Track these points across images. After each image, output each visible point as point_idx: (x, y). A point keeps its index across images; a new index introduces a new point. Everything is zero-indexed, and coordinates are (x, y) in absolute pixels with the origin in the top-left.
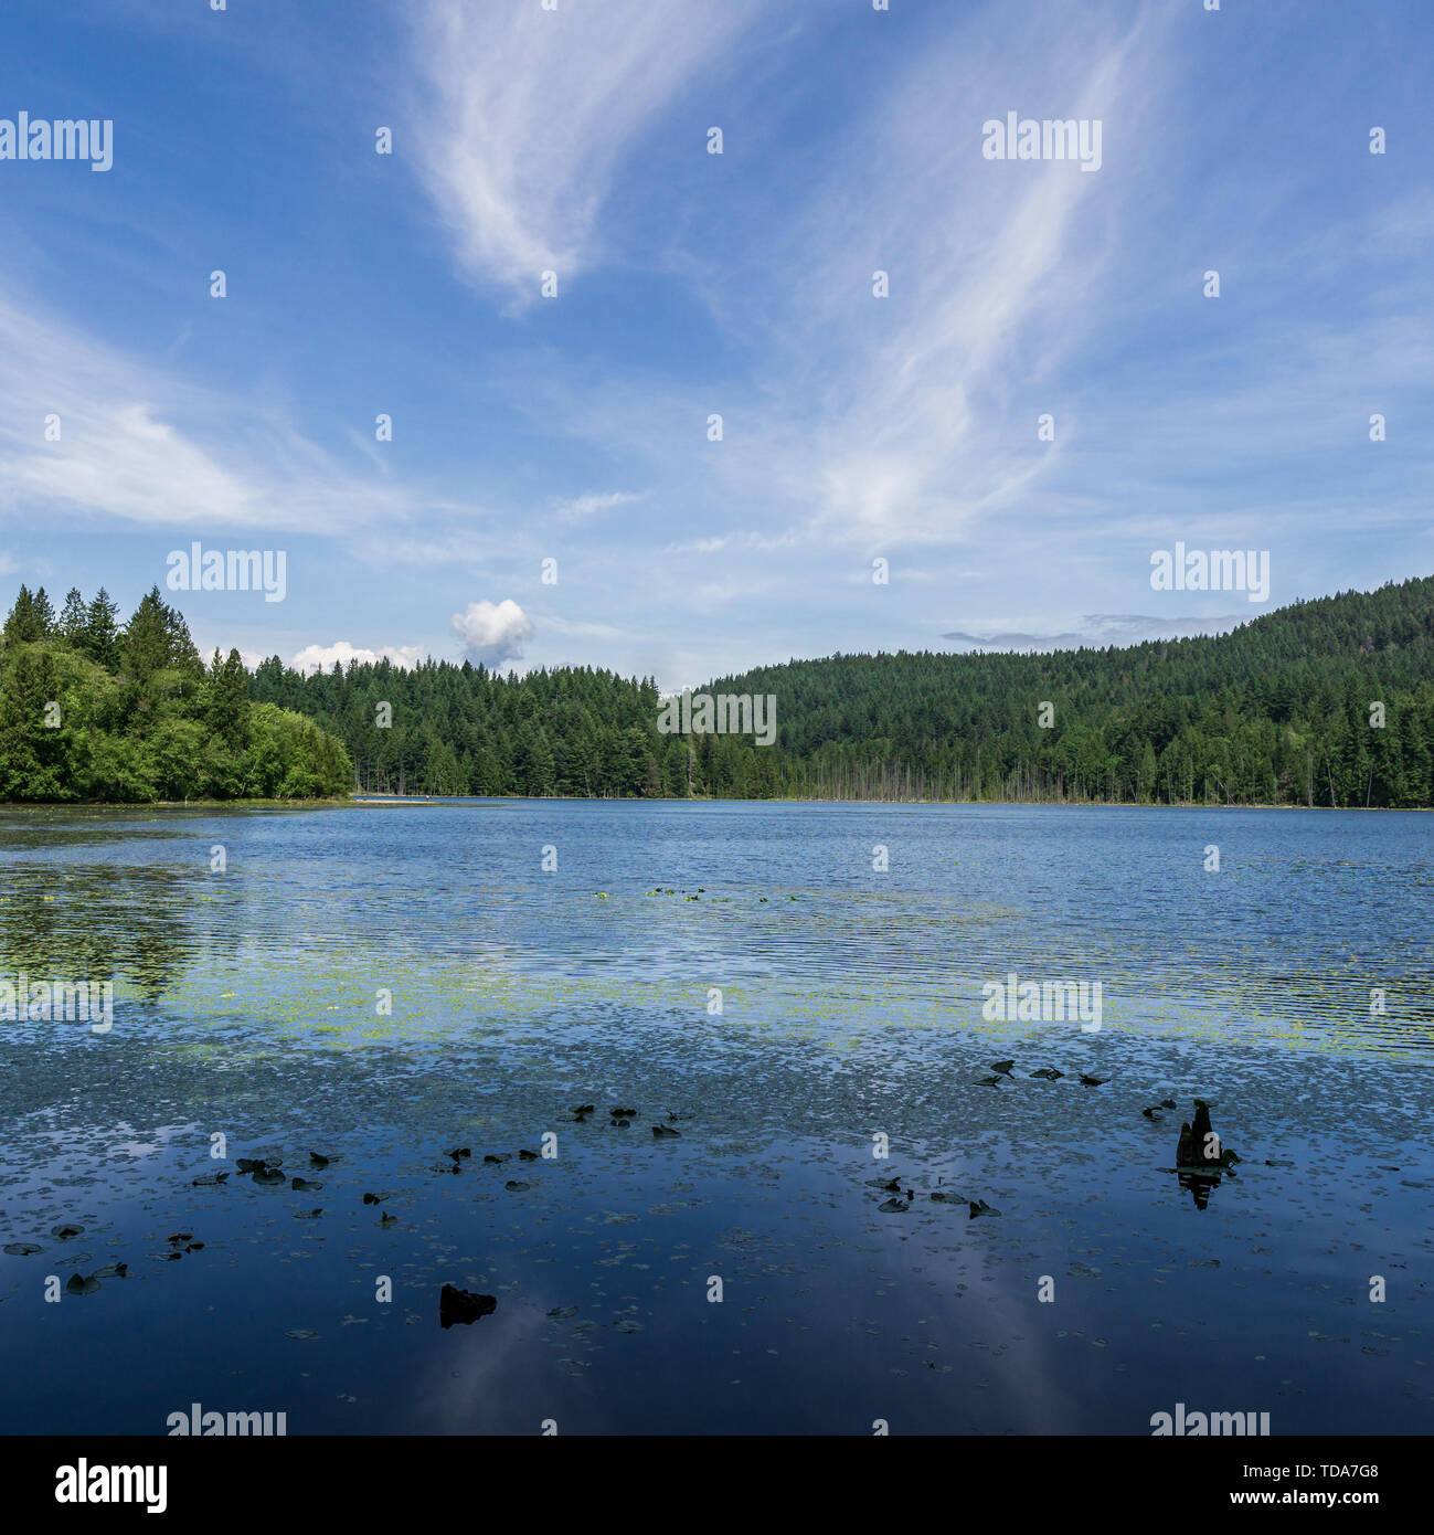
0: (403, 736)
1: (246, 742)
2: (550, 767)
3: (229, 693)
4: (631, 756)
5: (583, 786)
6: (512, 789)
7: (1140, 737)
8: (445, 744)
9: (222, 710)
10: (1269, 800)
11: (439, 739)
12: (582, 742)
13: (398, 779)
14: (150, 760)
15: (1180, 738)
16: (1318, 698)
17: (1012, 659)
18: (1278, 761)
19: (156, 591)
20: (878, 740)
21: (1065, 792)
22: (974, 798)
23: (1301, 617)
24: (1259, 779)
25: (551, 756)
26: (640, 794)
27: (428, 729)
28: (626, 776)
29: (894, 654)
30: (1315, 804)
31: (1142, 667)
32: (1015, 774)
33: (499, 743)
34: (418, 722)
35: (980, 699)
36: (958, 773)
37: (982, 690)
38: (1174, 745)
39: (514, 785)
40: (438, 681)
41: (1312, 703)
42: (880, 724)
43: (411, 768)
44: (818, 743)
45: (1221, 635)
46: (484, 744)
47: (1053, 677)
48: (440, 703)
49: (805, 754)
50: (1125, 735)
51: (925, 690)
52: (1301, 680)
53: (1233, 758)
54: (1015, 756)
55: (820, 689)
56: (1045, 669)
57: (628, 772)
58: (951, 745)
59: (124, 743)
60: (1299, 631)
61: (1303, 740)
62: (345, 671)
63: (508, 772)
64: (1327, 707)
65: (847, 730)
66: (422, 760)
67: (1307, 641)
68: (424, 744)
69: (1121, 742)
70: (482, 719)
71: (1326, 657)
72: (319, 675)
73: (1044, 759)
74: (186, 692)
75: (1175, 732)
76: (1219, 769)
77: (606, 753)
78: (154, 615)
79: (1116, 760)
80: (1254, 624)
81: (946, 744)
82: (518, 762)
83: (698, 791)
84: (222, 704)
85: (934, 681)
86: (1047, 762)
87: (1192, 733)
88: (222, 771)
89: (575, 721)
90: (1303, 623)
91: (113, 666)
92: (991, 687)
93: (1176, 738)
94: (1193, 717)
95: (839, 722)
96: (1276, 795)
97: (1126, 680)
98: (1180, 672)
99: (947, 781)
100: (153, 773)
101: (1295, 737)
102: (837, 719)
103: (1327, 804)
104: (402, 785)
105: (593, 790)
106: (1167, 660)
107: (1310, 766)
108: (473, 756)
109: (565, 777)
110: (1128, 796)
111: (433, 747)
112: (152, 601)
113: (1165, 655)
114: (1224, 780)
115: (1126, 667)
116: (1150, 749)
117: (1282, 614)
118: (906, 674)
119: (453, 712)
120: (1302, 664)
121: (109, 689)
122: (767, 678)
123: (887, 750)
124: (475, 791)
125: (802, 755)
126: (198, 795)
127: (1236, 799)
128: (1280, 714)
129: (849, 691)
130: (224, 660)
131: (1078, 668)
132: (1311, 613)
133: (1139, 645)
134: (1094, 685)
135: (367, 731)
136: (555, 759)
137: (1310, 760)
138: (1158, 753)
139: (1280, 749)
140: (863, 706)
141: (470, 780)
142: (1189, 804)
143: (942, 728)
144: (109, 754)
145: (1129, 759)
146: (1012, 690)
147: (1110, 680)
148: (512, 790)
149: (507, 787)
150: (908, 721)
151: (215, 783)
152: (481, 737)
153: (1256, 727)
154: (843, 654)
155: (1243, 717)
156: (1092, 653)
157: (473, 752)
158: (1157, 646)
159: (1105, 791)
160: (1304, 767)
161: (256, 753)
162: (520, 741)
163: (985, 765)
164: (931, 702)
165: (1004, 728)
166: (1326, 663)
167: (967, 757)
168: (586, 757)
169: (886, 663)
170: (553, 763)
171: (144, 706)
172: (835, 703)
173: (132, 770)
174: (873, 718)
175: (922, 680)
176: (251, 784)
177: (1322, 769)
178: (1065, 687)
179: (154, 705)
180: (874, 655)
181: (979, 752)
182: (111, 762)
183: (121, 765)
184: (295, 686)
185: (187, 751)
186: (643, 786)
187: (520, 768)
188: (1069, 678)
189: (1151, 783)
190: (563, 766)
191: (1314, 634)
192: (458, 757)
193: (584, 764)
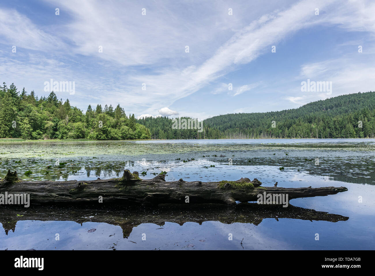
0: (155, 129)
1: (135, 129)
2: (180, 134)
3: (132, 121)
4: (194, 132)
5: (186, 137)
7: (285, 127)
9: (131, 124)
10: (310, 137)
11: (161, 130)
14: (120, 133)
15: (292, 127)
16: (317, 119)
17: (259, 114)
18: (311, 130)
19: (119, 105)
20: (236, 128)
21: (272, 137)
22: (255, 138)
23: (312, 105)
24: (308, 134)
25: (180, 132)
26: (196, 139)
27: (159, 128)
28: (194, 136)
29: (238, 113)
30: (318, 138)
31: (283, 115)
32: (262, 134)
33: (171, 130)
34: (157, 127)
35: (254, 121)
36: (252, 134)
37: (254, 119)
38: (291, 128)
40: (160, 120)
41: (316, 120)
42: (236, 126)
43: (156, 134)
44: (226, 129)
45: (297, 109)
47: (267, 117)
48: (161, 124)
49: (224, 131)
50: (282, 126)
51: (244, 120)
52: (314, 116)
53: (302, 130)
54: (262, 131)
55: (225, 120)
56: (265, 115)
58: (250, 129)
59: (116, 130)
60: (311, 108)
61: (315, 127)
62: (145, 118)
63: (173, 135)
64: (319, 121)
65: (231, 127)
66: (158, 133)
67: (313, 109)
68: (159, 131)
69: (281, 128)
70: (168, 126)
71: (317, 112)
72: (140, 119)
73: (267, 131)
74: (125, 121)
75: (291, 126)
76: (300, 132)
77: (190, 132)
78: (119, 108)
79: (280, 131)
80: (303, 106)
81: (249, 129)
82: (175, 133)
83: (206, 138)
84: (131, 123)
85: (246, 118)
86: (268, 131)
87: (294, 126)
88: (132, 135)
90: (312, 106)
91: (114, 117)
92: (256, 119)
93: (291, 127)
94: (295, 123)
95: (229, 126)
96: (311, 136)
97: (281, 117)
98: (290, 115)
99: (250, 135)
100: (121, 135)
101: (313, 126)
102: (229, 125)
103: (321, 138)
104: (155, 138)
105: (188, 138)
106: (288, 113)
107: (317, 131)
109: (183, 136)
110: (283, 137)
112: (118, 106)
113: (287, 112)
114: (301, 134)
115: (280, 115)
116: (287, 129)
117: (308, 104)
118: (240, 117)
119: (163, 125)
120: (312, 113)
121: (114, 121)
122: (216, 118)
123: (238, 130)
125: (223, 131)
126: (127, 139)
127: (303, 137)
128: (310, 122)
129: (230, 120)
130: (131, 116)
131: (271, 115)
132: (313, 104)
133: (282, 110)
134: (275, 118)
137: (317, 130)
138: (288, 130)
139: (311, 128)
140: (233, 123)
141: (167, 137)
142: (295, 138)
143: (248, 126)
144: (113, 132)
145: (283, 131)
146: (260, 119)
147: (277, 117)
150: (242, 125)
151: (130, 137)
153: (306, 124)
154: (229, 114)
155: (304, 123)
156: (274, 112)
157: (167, 132)
158: (286, 111)
159: (279, 136)
160: (316, 131)
161: (137, 131)
162: (175, 130)
163: (256, 132)
164: (245, 121)
165: (259, 126)
166: (317, 113)
167: (253, 131)
169: (237, 115)
171: (119, 124)
172: (228, 122)
173: (117, 135)
174: (235, 125)
175: (243, 118)
176: (136, 137)
177: (319, 132)
178: (269, 118)
179: (121, 124)
180: (235, 114)
181: (255, 130)
182: (114, 133)
183: (116, 134)
184: (136, 121)
185: (126, 131)
186: (196, 137)
188: (270, 117)
189: (287, 135)
190: (182, 134)
191: (314, 108)
192: (165, 133)
193: (186, 133)
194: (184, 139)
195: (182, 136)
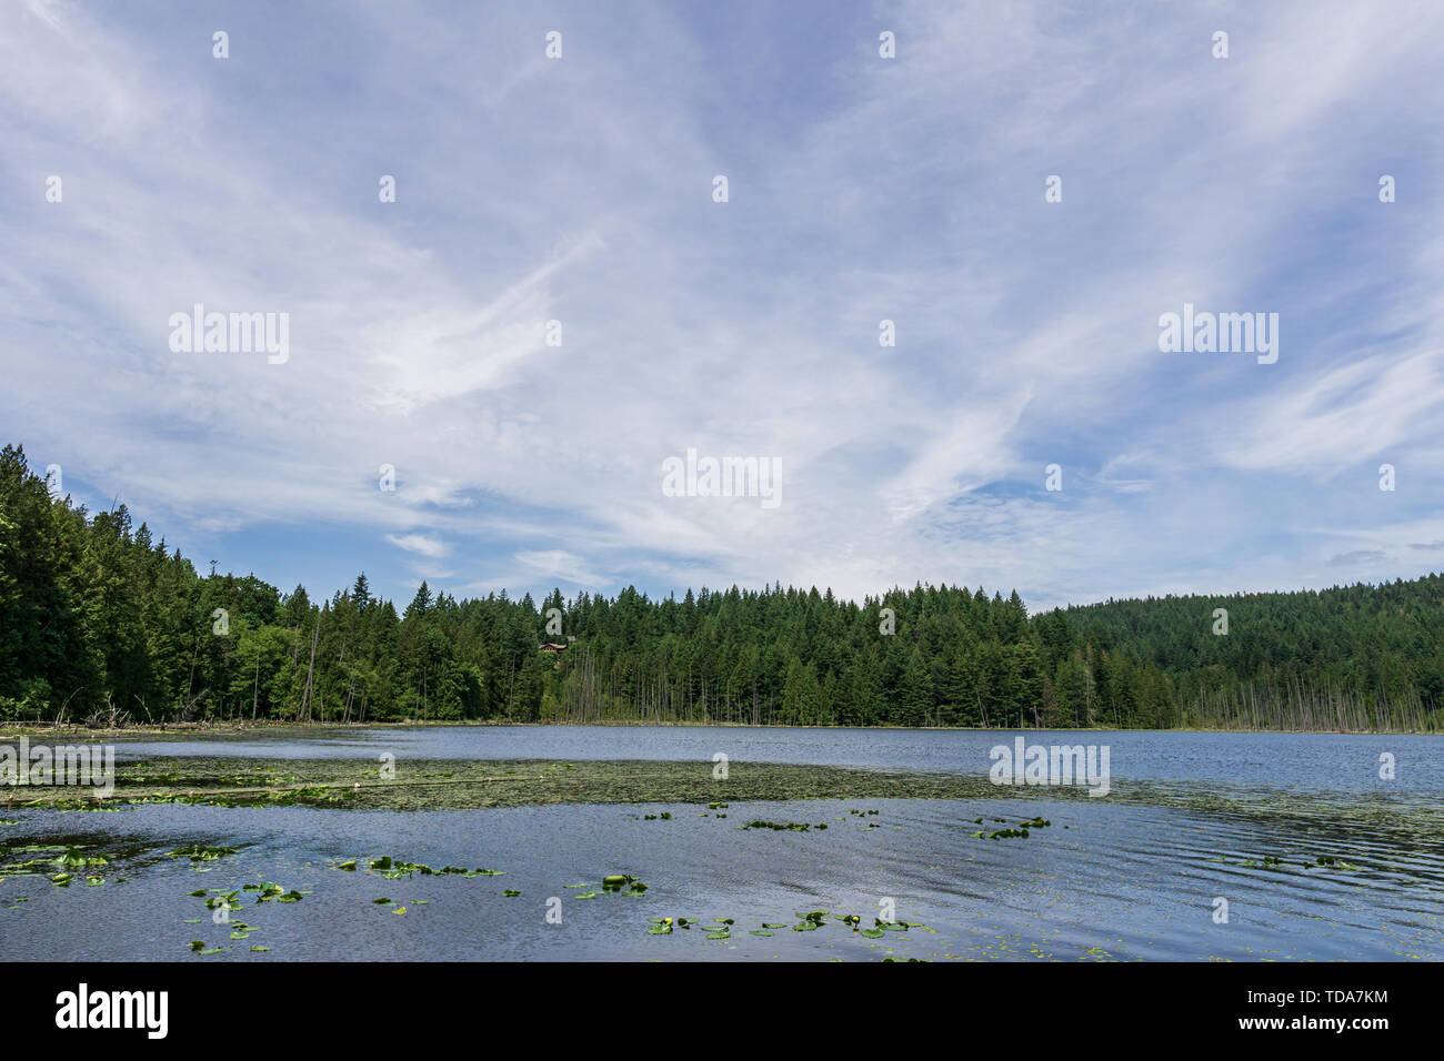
0: (755, 657)
2: (927, 690)
5: (971, 713)
6: (884, 717)
8: (805, 664)
11: (797, 659)
12: (961, 662)
13: (751, 706)
25: (928, 677)
26: (1033, 723)
27: (784, 647)
28: (1019, 702)
33: (865, 662)
34: (772, 639)
39: (887, 712)
40: (788, 605)
43: (764, 691)
46: (850, 664)
57: (1021, 695)
62: (696, 599)
63: (879, 696)
66: (778, 683)
68: (780, 664)
70: (845, 636)
72: (669, 604)
77: (993, 673)
82: (891, 685)
83: (1099, 720)
89: (952, 635)
104: (756, 712)
108: (838, 678)
109: (948, 702)
111: (791, 668)
119: (812, 627)
124: (841, 721)
135: (717, 651)
136: (933, 681)
141: (835, 706)
148: (885, 719)
149: (878, 714)
152: (845, 656)
157: (837, 673)
162: (891, 658)
168: (970, 677)
170: (931, 686)
184: (648, 612)
186: (1039, 713)
187: (892, 692)
190: (943, 688)
192: (821, 678)
193: (969, 686)
194: (952, 722)
195: (939, 700)
